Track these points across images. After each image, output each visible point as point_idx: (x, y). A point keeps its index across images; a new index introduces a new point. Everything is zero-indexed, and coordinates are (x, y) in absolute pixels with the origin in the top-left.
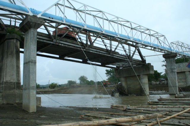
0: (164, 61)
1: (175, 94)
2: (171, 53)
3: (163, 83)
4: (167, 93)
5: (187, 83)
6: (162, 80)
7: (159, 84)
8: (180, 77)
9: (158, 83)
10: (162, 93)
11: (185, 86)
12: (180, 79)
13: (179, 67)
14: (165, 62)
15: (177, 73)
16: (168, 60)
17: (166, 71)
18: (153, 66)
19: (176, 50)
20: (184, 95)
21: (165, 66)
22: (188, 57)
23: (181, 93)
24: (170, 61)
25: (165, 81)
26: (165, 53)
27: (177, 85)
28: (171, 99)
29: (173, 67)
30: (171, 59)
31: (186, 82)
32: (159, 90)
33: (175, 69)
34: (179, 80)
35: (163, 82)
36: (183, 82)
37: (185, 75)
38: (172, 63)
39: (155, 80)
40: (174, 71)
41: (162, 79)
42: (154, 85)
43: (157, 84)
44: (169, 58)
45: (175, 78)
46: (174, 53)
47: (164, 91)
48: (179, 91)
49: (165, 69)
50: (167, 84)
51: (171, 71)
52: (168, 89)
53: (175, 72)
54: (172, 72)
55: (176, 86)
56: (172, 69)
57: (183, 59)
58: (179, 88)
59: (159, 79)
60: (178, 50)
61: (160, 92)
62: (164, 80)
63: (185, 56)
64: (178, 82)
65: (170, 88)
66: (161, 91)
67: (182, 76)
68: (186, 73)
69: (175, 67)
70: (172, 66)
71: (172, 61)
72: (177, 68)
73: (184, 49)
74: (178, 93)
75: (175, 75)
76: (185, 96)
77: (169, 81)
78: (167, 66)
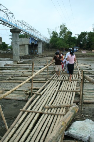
0: (11, 36)
1: (17, 61)
2: (17, 29)
3: (9, 53)
4: (11, 60)
5: (25, 53)
6: (9, 50)
7: (6, 53)
8: (21, 49)
9: (5, 52)
10: (8, 60)
11: (24, 55)
12: (21, 50)
13: (21, 41)
14: (12, 36)
15: (20, 45)
16: (14, 34)
17: (12, 43)
18: (2, 38)
19: (20, 27)
20: (23, 61)
21: (12, 39)
22: (28, 34)
24: (15, 35)
25: (11, 51)
26: (12, 28)
27: (19, 54)
28: (14, 65)
29: (17, 40)
30: (16, 34)
31: (25, 52)
32: (5, 58)
33: (18, 42)
34: (20, 51)
35: (9, 51)
36: (23, 52)
37: (25, 47)
38: (17, 37)
39: (3, 50)
40: (17, 43)
41: (9, 49)
42: (3, 53)
43: (4, 53)
44: (15, 33)
45: (18, 49)
46: (19, 29)
47: (9, 59)
48: (20, 59)
49: (11, 42)
50: (12, 53)
51: (15, 43)
52: (12, 57)
53: (18, 44)
54: (16, 44)
55: (18, 55)
56: (16, 42)
57: (24, 36)
58: (20, 56)
59: (6, 49)
60: (22, 28)
61: (6, 59)
62: (10, 50)
63: (26, 33)
64: (20, 52)
65: (13, 57)
66: (7, 58)
67: (22, 48)
68: (25, 45)
69: (19, 41)
70: (16, 39)
71: (17, 35)
72: (20, 41)
73: (26, 28)
74: (19, 60)
75: (18, 46)
76: (24, 63)
77: (14, 51)
78: (13, 39)
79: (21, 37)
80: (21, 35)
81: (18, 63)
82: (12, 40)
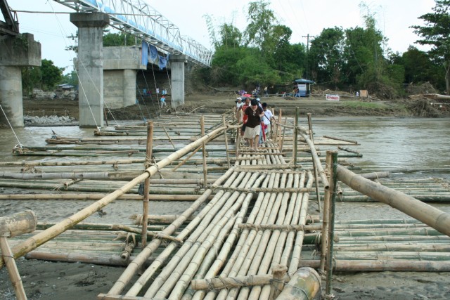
0: (73, 37)
1: (95, 127)
2: (95, 12)
3: (67, 97)
4: (74, 123)
5: (124, 100)
6: (65, 89)
7: (55, 97)
8: (111, 84)
9: (52, 94)
10: (59, 123)
11: (120, 106)
12: (111, 89)
13: (111, 55)
14: (77, 39)
15: (104, 71)
16: (85, 30)
17: (77, 63)
18: (39, 44)
19: (107, 5)
20: (117, 128)
21: (76, 49)
22: (135, 30)
23: (109, 122)
24: (89, 34)
25: (72, 91)
26: (77, 9)
27: (102, 102)
28: (84, 139)
29: (94, 53)
30: (92, 30)
31: (123, 96)
32: (53, 114)
33: (99, 58)
34: (107, 91)
35: (67, 93)
36: (116, 95)
37: (124, 79)
38: (93, 42)
39: (45, 87)
40: (97, 62)
41: (65, 86)
42: (42, 100)
43: (49, 99)
44: (88, 27)
45: (98, 83)
46: (101, 13)
47: (67, 118)
48: (105, 119)
49: (75, 59)
50: (77, 99)
51: (89, 63)
52: (78, 112)
53: (98, 67)
54: (92, 65)
55: (99, 106)
56: (92, 58)
57: (122, 39)
58: (106, 110)
59: (56, 85)
60: (112, 9)
61: (55, 119)
62: (69, 89)
63: (128, 27)
64: (105, 96)
65: (81, 110)
66: (59, 116)
67: (114, 80)
68: (125, 72)
69: (101, 55)
70: (93, 48)
71: (94, 34)
72: (108, 57)
73: (128, 9)
74: (103, 122)
75: (99, 74)
76: (119, 132)
77: (83, 91)
78: (80, 50)
79: (111, 41)
80: (109, 34)
81: (97, 135)
82: (77, 51)
